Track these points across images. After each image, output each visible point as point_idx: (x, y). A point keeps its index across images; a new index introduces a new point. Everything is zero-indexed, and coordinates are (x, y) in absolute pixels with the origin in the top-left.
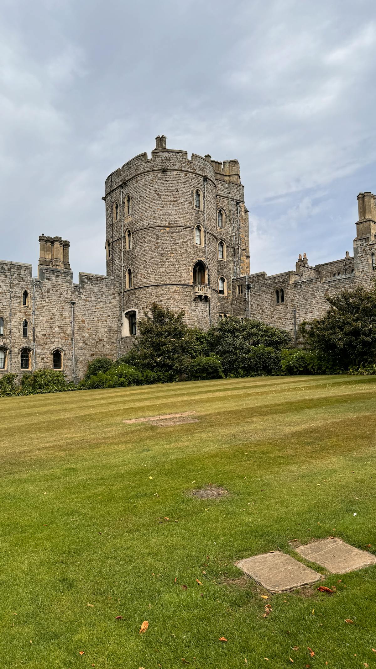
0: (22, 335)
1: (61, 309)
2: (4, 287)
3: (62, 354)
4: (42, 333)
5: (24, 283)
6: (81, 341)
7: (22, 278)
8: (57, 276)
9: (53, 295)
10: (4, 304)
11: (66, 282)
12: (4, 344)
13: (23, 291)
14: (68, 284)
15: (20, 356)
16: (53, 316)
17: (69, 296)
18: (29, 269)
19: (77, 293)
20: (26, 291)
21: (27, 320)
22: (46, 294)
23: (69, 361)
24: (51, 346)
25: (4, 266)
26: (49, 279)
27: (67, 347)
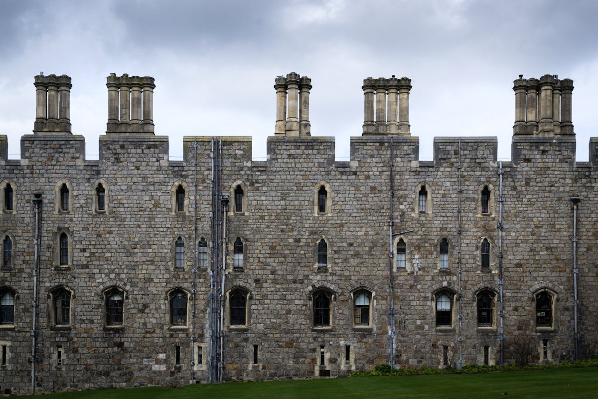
0: (480, 268)
1: (552, 215)
2: (448, 184)
3: (554, 298)
4: (515, 262)
5: (484, 173)
6: (591, 274)
7: (480, 163)
8: (544, 152)
9: (537, 189)
10: (448, 214)
11: (563, 161)
12: (449, 284)
13: (481, 188)
14: (565, 165)
15: (475, 304)
16: (536, 230)
17: (567, 189)
18: (491, 144)
19: (584, 180)
20: (486, 188)
21: (489, 240)
22: (524, 189)
23: (566, 313)
24: (531, 286)
25: (449, 148)
26: (529, 160)
27: (562, 287)
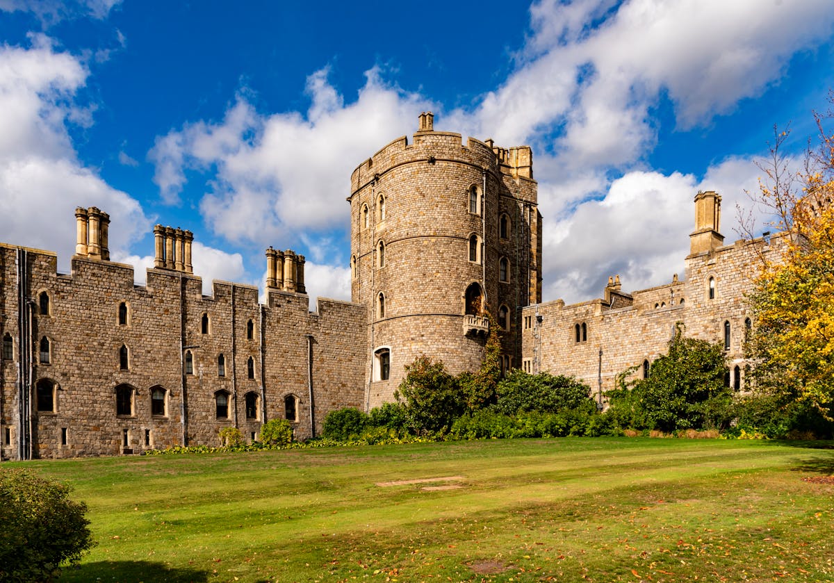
0: (247, 377)
1: (294, 345)
2: (224, 315)
3: (297, 401)
4: (271, 374)
5: (249, 310)
6: (319, 386)
7: (246, 303)
8: (289, 302)
9: (284, 326)
10: (224, 337)
11: (301, 309)
12: (226, 387)
13: (247, 320)
14: (303, 313)
15: (245, 402)
16: (284, 354)
17: (304, 328)
18: (255, 293)
19: (314, 324)
20: (250, 321)
21: (253, 358)
22: (276, 325)
23: (305, 411)
24: (282, 392)
25: (224, 289)
26: (279, 306)
27: (302, 394)
